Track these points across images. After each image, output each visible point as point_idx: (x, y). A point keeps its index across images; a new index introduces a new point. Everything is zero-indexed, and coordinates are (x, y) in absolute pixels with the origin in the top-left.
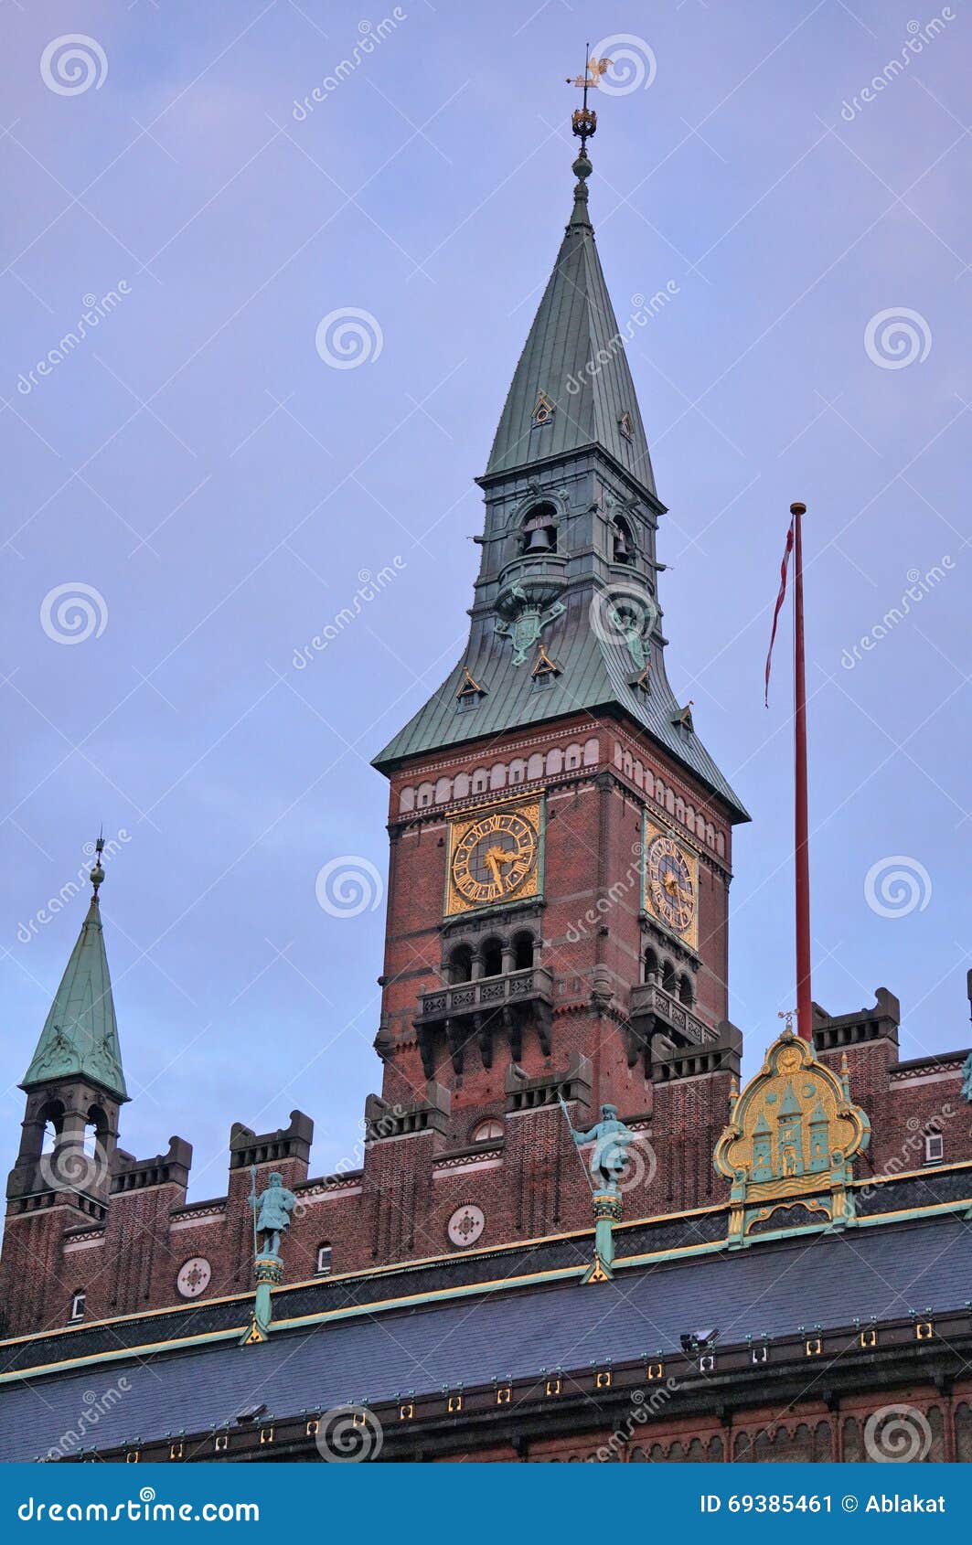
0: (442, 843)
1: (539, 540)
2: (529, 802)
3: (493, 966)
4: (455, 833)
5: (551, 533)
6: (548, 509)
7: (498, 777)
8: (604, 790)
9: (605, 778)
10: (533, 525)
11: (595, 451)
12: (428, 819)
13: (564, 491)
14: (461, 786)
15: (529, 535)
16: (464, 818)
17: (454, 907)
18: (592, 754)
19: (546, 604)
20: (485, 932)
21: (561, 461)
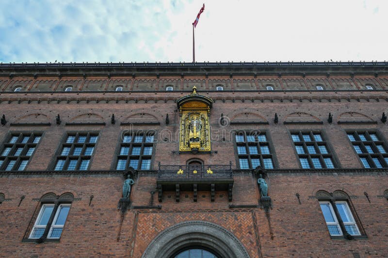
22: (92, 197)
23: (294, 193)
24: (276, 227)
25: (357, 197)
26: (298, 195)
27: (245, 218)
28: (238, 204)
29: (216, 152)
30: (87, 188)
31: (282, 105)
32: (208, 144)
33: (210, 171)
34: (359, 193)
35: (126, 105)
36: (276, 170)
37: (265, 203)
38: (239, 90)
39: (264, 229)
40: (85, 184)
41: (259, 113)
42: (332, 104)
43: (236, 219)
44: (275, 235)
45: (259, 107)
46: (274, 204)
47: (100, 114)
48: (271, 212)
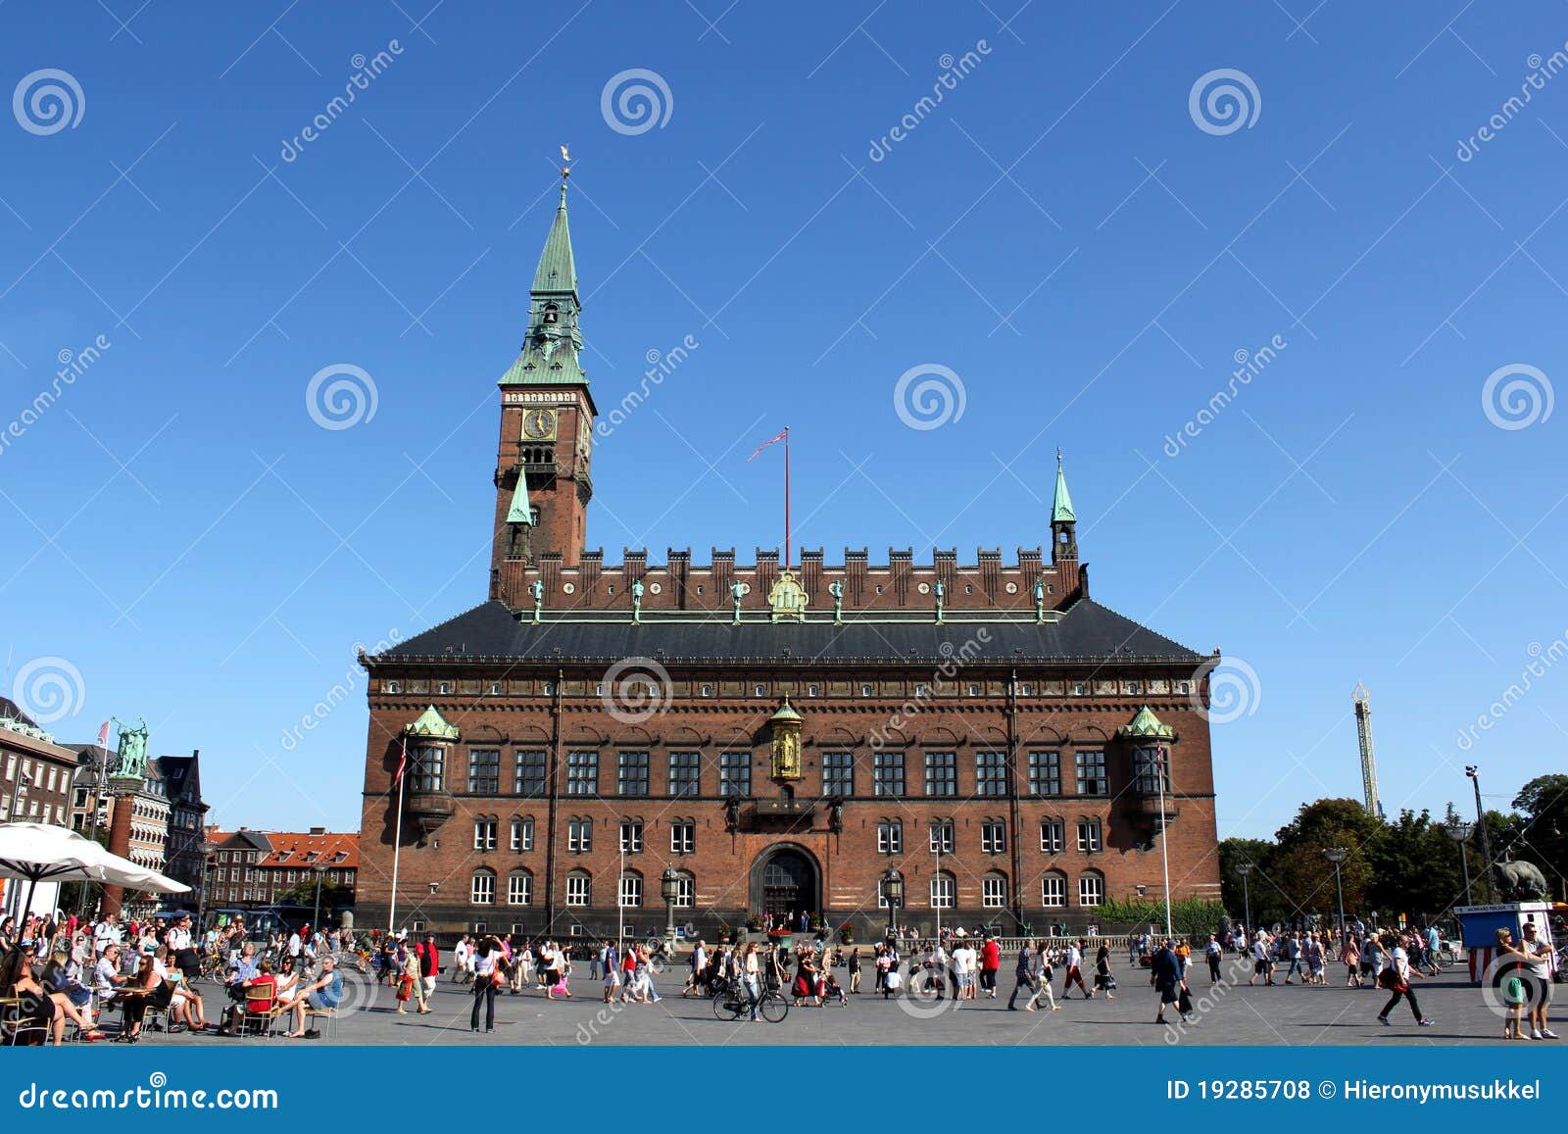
0: (521, 415)
1: (551, 318)
2: (552, 408)
3: (538, 459)
4: (525, 412)
5: (555, 316)
6: (554, 307)
7: (541, 397)
8: (577, 411)
9: (577, 406)
10: (549, 311)
11: (573, 293)
12: (514, 406)
13: (561, 303)
14: (527, 397)
15: (547, 315)
16: (528, 408)
17: (524, 437)
18: (574, 397)
19: (555, 340)
20: (536, 447)
21: (560, 293)
22: (708, 821)
23: (862, 818)
24: (843, 846)
25: (908, 823)
26: (863, 821)
27: (822, 839)
28: (818, 828)
29: (804, 778)
30: (704, 813)
31: (873, 716)
32: (798, 769)
33: (797, 806)
34: (911, 820)
35: (718, 715)
36: (853, 798)
37: (835, 827)
38: (834, 695)
39: (833, 848)
40: (700, 809)
41: (850, 730)
42: (925, 716)
43: (815, 839)
44: (840, 852)
45: (852, 720)
46: (844, 829)
47: (694, 728)
48: (841, 835)
